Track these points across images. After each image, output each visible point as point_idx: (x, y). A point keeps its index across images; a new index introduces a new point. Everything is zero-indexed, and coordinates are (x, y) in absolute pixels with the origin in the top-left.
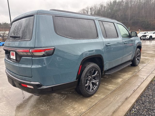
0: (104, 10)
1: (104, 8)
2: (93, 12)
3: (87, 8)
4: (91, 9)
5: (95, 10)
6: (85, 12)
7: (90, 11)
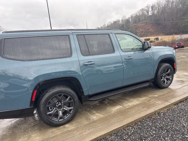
0: (172, 6)
1: (171, 4)
2: (156, 11)
3: (147, 7)
4: (152, 7)
5: (159, 8)
6: (145, 12)
7: (151, 10)
